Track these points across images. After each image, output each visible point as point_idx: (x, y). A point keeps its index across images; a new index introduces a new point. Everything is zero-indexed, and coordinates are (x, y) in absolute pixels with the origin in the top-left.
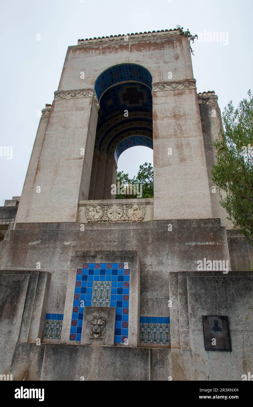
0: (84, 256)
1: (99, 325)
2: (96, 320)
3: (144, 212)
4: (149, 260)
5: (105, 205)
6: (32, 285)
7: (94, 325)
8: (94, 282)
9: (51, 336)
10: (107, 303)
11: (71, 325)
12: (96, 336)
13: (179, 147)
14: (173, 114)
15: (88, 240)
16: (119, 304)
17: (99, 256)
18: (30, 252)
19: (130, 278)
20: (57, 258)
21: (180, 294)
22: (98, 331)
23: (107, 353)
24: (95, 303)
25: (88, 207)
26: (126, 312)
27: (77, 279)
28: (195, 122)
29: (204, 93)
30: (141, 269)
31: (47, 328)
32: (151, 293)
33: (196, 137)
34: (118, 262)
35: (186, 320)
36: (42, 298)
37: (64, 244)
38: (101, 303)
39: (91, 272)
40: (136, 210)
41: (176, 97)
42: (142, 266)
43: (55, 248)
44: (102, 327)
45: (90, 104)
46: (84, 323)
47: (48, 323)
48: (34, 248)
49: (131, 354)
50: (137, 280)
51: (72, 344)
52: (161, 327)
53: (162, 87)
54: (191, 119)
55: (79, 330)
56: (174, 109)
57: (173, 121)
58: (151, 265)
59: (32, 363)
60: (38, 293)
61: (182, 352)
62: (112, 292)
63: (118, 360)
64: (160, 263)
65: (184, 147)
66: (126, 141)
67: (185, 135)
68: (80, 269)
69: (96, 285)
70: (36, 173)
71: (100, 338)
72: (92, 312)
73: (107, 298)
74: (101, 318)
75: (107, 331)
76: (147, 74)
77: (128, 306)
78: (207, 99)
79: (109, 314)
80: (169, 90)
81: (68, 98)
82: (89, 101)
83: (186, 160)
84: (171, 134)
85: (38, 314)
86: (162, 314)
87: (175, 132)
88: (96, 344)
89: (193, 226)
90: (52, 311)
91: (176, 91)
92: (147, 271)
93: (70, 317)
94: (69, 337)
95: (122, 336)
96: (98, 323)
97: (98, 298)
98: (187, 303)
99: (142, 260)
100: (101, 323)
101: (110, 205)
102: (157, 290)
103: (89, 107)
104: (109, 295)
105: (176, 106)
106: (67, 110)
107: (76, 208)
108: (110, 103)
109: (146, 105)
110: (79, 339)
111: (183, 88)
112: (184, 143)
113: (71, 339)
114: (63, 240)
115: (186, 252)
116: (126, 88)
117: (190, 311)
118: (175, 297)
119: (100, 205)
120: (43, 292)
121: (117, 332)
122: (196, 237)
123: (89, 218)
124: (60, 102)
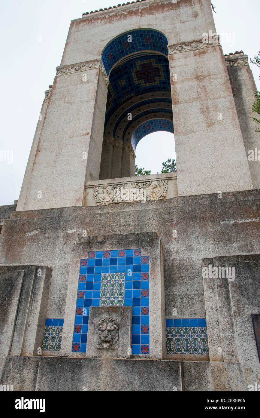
0: (90, 243)
1: (110, 331)
2: (105, 324)
3: (165, 189)
4: (173, 247)
5: (117, 185)
6: (27, 283)
7: (103, 331)
8: (103, 275)
9: (52, 347)
10: (120, 302)
11: (74, 332)
12: (105, 345)
13: (205, 111)
14: (195, 76)
15: (97, 226)
16: (137, 302)
17: (108, 242)
18: (27, 244)
19: (150, 268)
20: (59, 249)
21: (218, 286)
22: (108, 339)
23: (122, 369)
24: (104, 301)
25: (97, 189)
26: (146, 312)
27: (80, 273)
28: (222, 81)
29: (231, 54)
30: (164, 257)
31: (47, 337)
32: (178, 287)
33: (224, 97)
34: (133, 247)
35: (229, 320)
36: (39, 298)
37: (67, 233)
38: (112, 302)
39: (99, 262)
40: (155, 187)
41: (197, 57)
42: (166, 254)
43: (57, 238)
44: (113, 333)
45: (97, 75)
46: (90, 329)
47: (48, 330)
48: (31, 239)
49: (154, 371)
50: (159, 269)
51: (75, 356)
52: (194, 332)
53: (180, 49)
54: (217, 78)
55: (84, 338)
56: (195, 70)
57: (195, 83)
58: (177, 252)
59: (26, 383)
60: (34, 293)
61: (226, 366)
62: (126, 287)
63: (137, 378)
64: (189, 248)
65: (211, 110)
66: (144, 126)
67: (211, 97)
68: (84, 259)
69: (105, 278)
70: (36, 155)
71: (111, 349)
72: (100, 314)
73: (120, 294)
74: (112, 321)
75: (121, 339)
76: (161, 38)
77: (148, 305)
78: (235, 60)
79: (123, 315)
80: (188, 50)
81: (72, 72)
82: (95, 72)
83: (214, 124)
84: (194, 97)
85: (35, 319)
86: (195, 314)
87: (198, 95)
88: (106, 356)
89: (229, 200)
90: (53, 315)
91: (197, 51)
92: (173, 259)
93: (73, 322)
94: (71, 348)
95: (142, 344)
96: (108, 328)
97: (108, 296)
98: (228, 297)
99: (165, 246)
100: (112, 328)
101: (123, 184)
102: (186, 283)
103: (96, 79)
104: (123, 291)
105: (198, 67)
106: (71, 85)
107: (83, 191)
108: (122, 83)
109: (164, 83)
110: (84, 351)
111: (205, 47)
112: (210, 105)
113: (74, 350)
114: (66, 228)
115: (222, 233)
116: (139, 64)
117: (233, 308)
118: (211, 290)
119: (111, 186)
120: (41, 292)
121: (135, 340)
122: (234, 213)
123: (98, 202)
124: (63, 77)
